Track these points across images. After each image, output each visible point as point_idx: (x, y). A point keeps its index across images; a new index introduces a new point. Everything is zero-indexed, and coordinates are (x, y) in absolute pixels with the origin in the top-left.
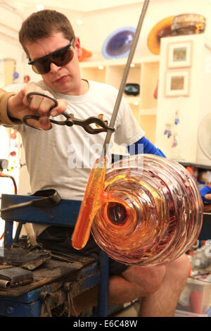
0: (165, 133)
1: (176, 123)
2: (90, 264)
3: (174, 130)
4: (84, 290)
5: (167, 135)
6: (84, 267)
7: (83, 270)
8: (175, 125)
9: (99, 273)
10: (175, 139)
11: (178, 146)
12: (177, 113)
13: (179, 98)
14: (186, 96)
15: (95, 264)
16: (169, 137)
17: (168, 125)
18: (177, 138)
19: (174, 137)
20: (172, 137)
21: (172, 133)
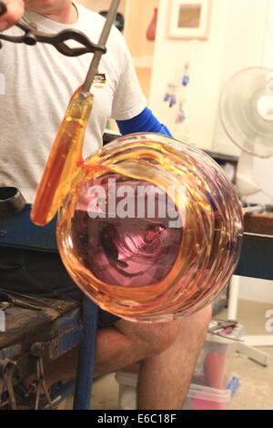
0: (166, 100)
1: (184, 84)
2: (68, 312)
3: (180, 94)
4: (59, 355)
5: (168, 103)
6: (61, 316)
7: (60, 322)
8: (182, 86)
9: (82, 327)
10: (181, 110)
11: (186, 121)
12: (186, 67)
13: (191, 42)
14: (203, 39)
15: (75, 312)
16: (171, 106)
17: (171, 86)
18: (184, 108)
19: (181, 105)
20: (175, 107)
21: (177, 100)
